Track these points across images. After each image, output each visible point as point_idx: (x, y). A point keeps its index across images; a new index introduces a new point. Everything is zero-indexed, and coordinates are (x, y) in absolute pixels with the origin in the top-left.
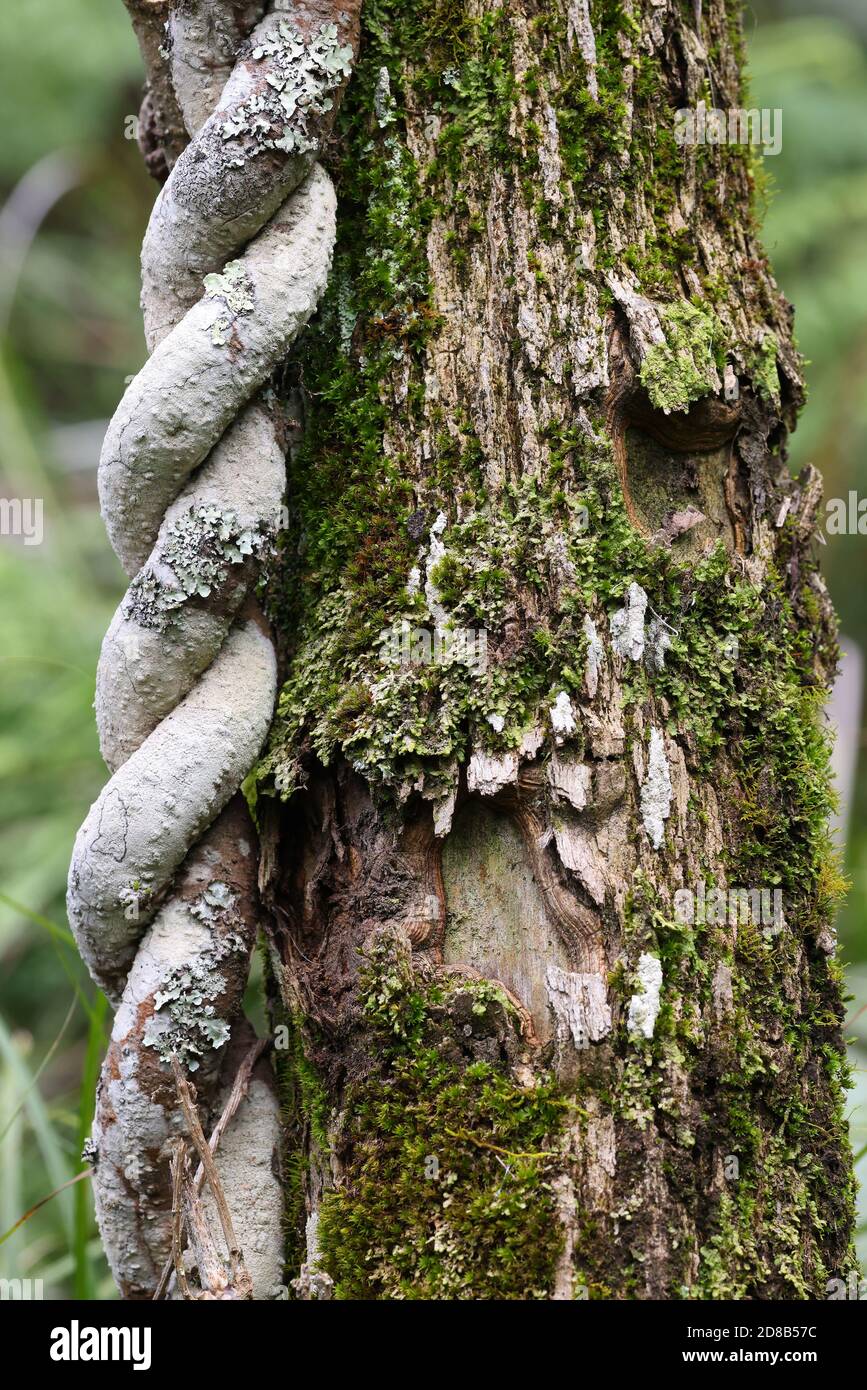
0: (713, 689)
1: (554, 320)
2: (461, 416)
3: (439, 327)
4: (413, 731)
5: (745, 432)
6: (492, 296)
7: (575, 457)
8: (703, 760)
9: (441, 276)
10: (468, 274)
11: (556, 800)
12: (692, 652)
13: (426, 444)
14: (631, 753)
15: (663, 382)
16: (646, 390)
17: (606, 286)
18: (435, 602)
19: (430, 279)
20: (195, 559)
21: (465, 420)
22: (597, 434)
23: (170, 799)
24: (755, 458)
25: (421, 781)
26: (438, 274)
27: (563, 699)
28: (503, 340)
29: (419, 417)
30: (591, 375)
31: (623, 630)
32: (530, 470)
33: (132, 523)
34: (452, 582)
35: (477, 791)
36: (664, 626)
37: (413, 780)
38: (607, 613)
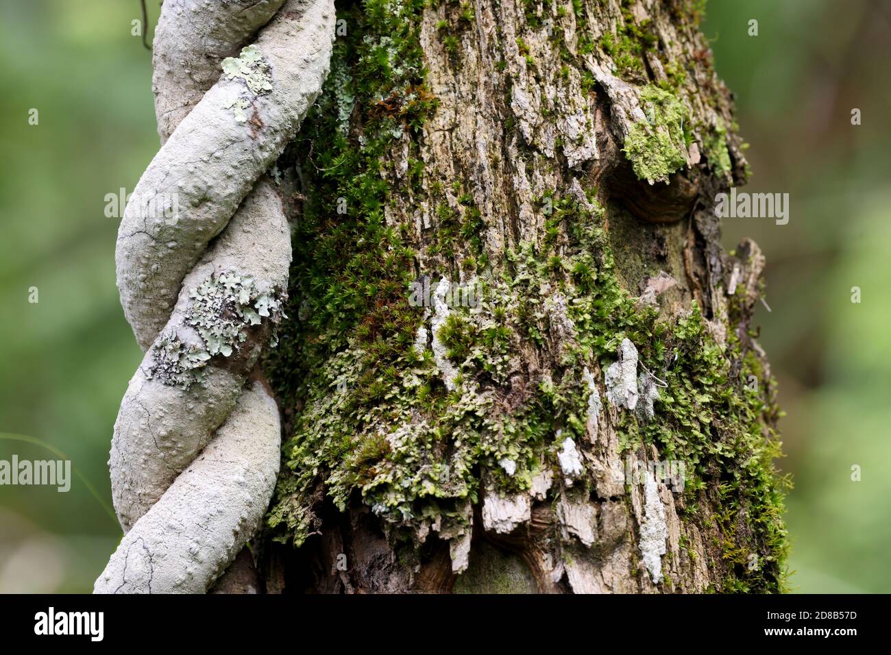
0: (696, 437)
1: (544, 101)
2: (458, 188)
3: (434, 107)
4: (432, 475)
5: (701, 207)
6: (483, 79)
7: (568, 223)
8: (689, 502)
9: (433, 61)
10: (459, 59)
11: (566, 537)
12: (676, 404)
13: (426, 215)
14: (629, 494)
15: (646, 155)
16: (630, 163)
17: (586, 70)
18: (444, 358)
19: (424, 64)
20: (217, 322)
21: (462, 193)
22: (590, 203)
23: (195, 545)
24: (710, 231)
25: (438, 522)
26: (431, 60)
27: (569, 444)
28: (496, 119)
29: (418, 190)
30: (582, 149)
31: (617, 382)
32: (527, 236)
33: (151, 291)
34: (458, 341)
35: (494, 530)
36: (653, 379)
37: (431, 521)
38: (601, 366)
